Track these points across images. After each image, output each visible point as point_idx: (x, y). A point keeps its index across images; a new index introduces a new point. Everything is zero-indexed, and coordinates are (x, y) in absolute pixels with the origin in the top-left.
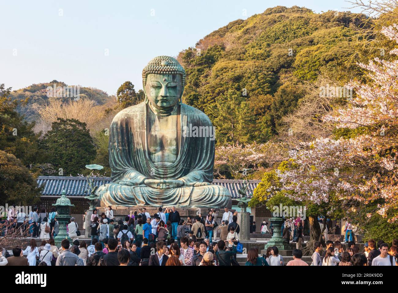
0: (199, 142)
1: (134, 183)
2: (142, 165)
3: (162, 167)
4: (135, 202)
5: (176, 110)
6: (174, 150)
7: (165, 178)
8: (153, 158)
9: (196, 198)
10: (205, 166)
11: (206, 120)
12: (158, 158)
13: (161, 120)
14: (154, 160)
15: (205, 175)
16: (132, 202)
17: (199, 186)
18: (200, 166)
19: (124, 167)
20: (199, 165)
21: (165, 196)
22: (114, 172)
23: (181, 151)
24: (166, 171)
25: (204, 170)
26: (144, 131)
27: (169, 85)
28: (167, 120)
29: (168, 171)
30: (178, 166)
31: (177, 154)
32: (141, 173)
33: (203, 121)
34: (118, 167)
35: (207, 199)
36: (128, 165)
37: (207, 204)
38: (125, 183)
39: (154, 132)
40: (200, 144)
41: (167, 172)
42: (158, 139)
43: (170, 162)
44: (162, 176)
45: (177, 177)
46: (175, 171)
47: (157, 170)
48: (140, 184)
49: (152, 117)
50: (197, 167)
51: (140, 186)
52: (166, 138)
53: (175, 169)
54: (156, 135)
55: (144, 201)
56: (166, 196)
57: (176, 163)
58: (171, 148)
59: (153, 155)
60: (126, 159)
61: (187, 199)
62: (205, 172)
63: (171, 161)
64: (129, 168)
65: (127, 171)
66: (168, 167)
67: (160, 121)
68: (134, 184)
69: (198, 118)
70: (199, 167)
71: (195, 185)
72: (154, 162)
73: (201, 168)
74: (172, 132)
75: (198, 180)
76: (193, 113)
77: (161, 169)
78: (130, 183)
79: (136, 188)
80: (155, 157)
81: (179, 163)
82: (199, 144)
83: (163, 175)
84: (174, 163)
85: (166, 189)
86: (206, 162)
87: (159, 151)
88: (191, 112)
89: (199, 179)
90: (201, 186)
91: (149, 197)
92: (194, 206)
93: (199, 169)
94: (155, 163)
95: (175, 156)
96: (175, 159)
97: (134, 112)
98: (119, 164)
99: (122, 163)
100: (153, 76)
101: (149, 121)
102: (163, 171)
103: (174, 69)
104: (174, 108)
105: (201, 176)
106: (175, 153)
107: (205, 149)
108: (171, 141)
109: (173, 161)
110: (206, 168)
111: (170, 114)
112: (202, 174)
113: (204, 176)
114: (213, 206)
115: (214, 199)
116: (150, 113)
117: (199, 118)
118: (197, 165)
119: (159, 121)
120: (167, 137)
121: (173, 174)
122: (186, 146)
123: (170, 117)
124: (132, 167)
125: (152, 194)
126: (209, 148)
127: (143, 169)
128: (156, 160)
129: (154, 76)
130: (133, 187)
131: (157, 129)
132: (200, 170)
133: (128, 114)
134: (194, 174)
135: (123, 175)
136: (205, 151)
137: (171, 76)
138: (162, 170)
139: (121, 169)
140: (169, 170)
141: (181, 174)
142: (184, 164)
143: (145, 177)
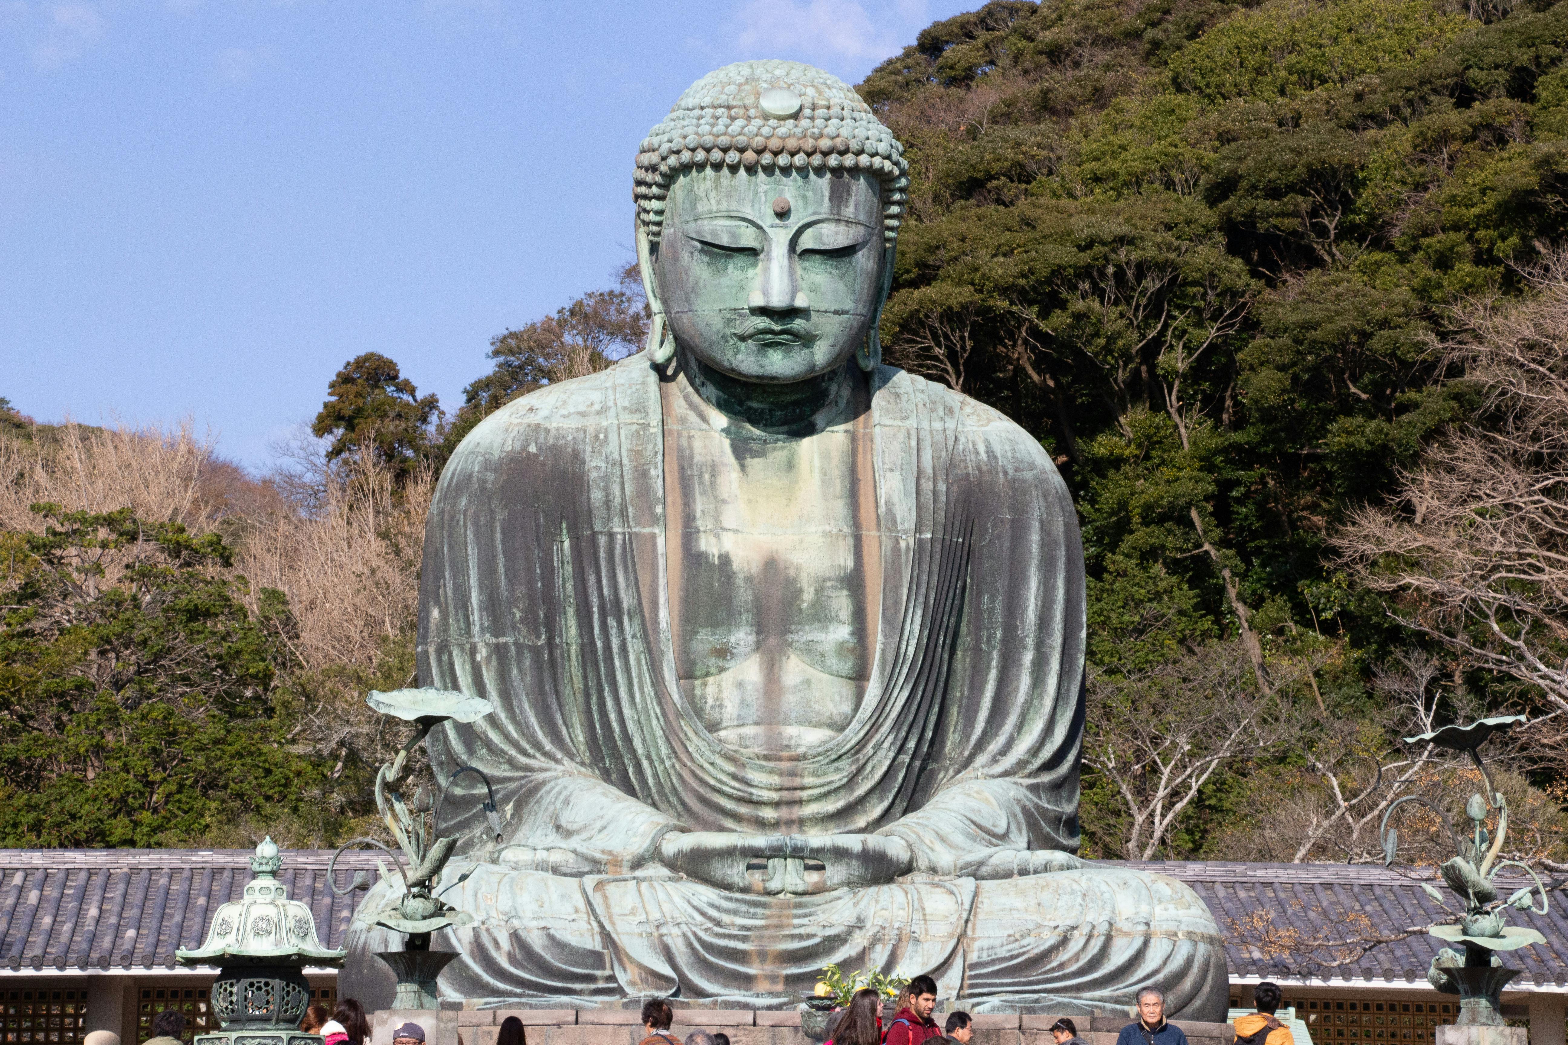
0: (992, 600)
1: (598, 855)
2: (637, 743)
3: (767, 758)
4: (612, 978)
5: (843, 403)
6: (841, 649)
7: (789, 823)
8: (710, 702)
9: (1003, 953)
10: (1035, 751)
11: (1032, 466)
12: (742, 702)
13: (754, 463)
14: (715, 715)
15: (1037, 807)
16: (591, 979)
17: (1008, 875)
18: (1004, 751)
19: (523, 760)
20: (994, 747)
21: (801, 937)
22: (458, 791)
23: (883, 651)
24: (798, 782)
25: (1029, 776)
26: (646, 530)
27: (807, 241)
28: (790, 466)
29: (809, 780)
30: (869, 750)
31: (860, 676)
32: (631, 791)
33: (1017, 470)
34: (481, 759)
35: (1076, 957)
36: (548, 746)
37: (1079, 988)
38: (541, 855)
39: (712, 540)
40: (999, 616)
41: (803, 788)
42: (739, 581)
43: (818, 725)
44: (768, 814)
45: (861, 821)
46: (852, 782)
47: (735, 777)
48: (638, 863)
49: (697, 444)
50: (981, 759)
51: (639, 873)
52: (792, 572)
53: (847, 767)
54: (725, 559)
55: (668, 971)
56: (810, 936)
57: (853, 734)
58: (819, 636)
59: (711, 680)
60: (534, 705)
61: (941, 960)
62: (1034, 788)
63: (824, 719)
64: (552, 764)
65: (544, 783)
66: (804, 757)
67: (749, 469)
68: (595, 862)
69: (982, 449)
70: (994, 761)
71: (984, 870)
72: (713, 727)
73: (1008, 762)
74: (827, 535)
75: (995, 835)
76: (950, 424)
77: (761, 769)
78: (571, 857)
79: (612, 889)
80: (725, 694)
81: (875, 727)
82: (992, 611)
83: (777, 805)
84: (841, 729)
85: (804, 893)
86: (1037, 727)
87: (746, 656)
88: (941, 413)
89: (1001, 829)
90: (1023, 872)
91: (697, 946)
92: (995, 1000)
93: (998, 769)
94: (722, 734)
95: (847, 689)
96: (846, 708)
97: (582, 414)
98: (488, 744)
99: (507, 737)
100: (708, 184)
101: (682, 470)
102: (775, 780)
103: (838, 141)
104: (834, 388)
105: (1015, 816)
106: (847, 667)
107: (1030, 642)
108: (820, 591)
109: (838, 719)
110: (1037, 763)
111: (809, 430)
112: (1018, 801)
113: (1025, 811)
114: (1117, 1001)
115: (1118, 958)
116: (683, 421)
117: (990, 452)
118: (980, 746)
119: (743, 467)
120: (798, 568)
121: (841, 804)
122: (914, 627)
123: (807, 444)
124: (571, 756)
125: (718, 924)
126: (1057, 640)
127: (649, 773)
128: (731, 709)
129: (717, 184)
130: (590, 881)
131: (729, 519)
132: (1005, 774)
133: (547, 431)
134: (972, 803)
135: (518, 809)
136: (1028, 657)
137: (824, 183)
138: (771, 772)
139: (504, 771)
140: (815, 774)
141: (886, 804)
142: (905, 740)
143: (660, 819)
